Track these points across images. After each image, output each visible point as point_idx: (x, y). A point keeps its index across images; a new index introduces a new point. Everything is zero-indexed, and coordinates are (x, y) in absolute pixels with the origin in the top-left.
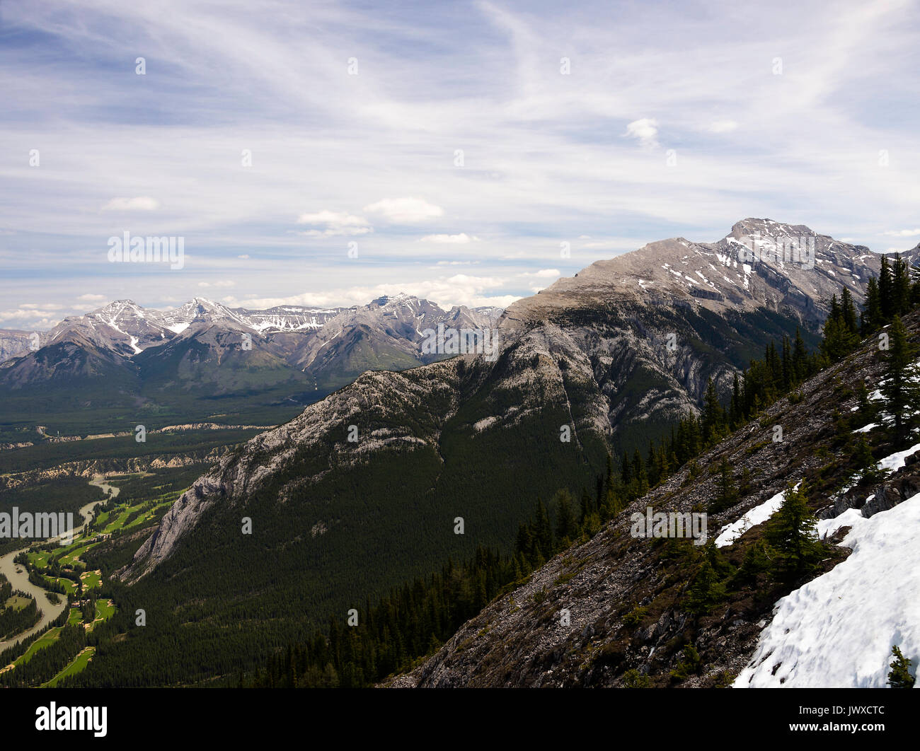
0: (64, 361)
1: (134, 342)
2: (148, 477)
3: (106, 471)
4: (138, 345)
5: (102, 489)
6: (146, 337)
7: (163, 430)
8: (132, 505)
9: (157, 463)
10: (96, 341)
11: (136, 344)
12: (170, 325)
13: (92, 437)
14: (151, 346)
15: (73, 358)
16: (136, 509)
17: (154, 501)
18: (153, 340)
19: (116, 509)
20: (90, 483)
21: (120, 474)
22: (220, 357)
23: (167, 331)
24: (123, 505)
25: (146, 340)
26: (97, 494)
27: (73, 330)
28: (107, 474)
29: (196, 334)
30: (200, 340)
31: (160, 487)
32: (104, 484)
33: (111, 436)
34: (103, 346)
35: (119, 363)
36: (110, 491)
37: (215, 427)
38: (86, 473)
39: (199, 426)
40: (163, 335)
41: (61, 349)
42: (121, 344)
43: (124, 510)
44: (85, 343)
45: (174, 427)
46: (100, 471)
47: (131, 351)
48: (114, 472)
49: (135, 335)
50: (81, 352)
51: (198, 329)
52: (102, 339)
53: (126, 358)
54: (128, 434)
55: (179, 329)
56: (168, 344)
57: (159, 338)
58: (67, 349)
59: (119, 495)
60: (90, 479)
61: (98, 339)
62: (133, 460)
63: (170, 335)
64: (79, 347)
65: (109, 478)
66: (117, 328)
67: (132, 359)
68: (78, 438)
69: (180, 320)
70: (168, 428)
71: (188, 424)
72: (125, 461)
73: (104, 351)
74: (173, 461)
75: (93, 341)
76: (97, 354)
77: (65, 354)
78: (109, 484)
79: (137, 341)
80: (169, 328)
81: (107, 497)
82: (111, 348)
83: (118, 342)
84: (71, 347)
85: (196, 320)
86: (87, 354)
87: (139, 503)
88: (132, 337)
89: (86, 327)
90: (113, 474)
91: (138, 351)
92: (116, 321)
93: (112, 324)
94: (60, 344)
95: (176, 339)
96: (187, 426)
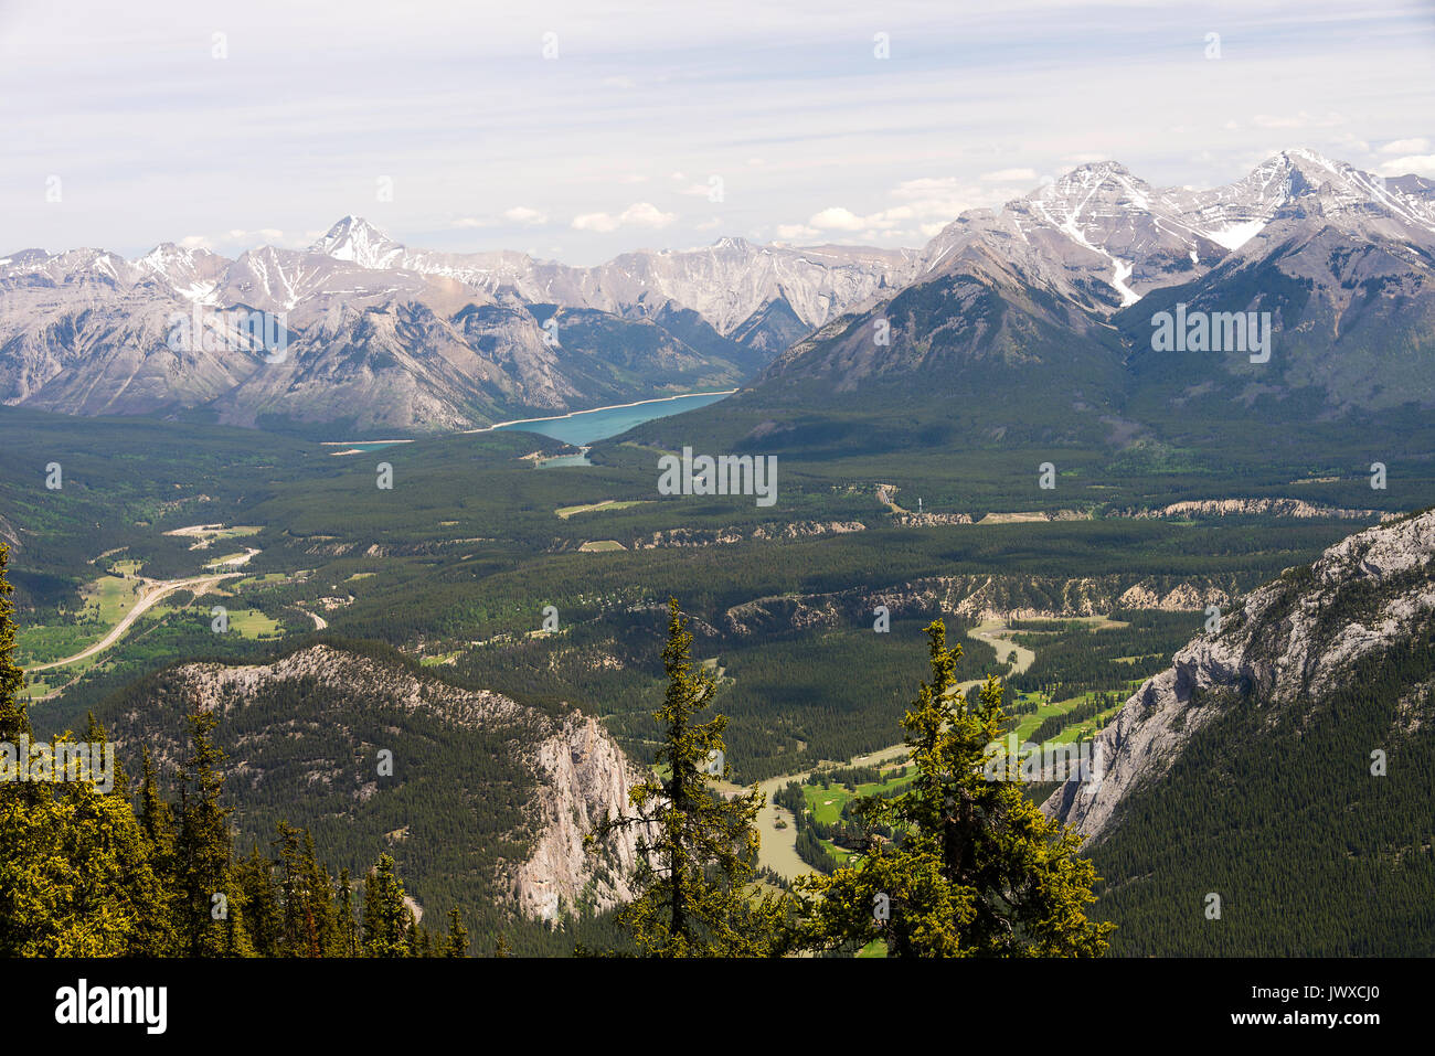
0: (952, 323)
1: (1120, 274)
2: (1107, 632)
3: (1012, 606)
4: (1132, 282)
5: (993, 651)
6: (1151, 262)
7: (1170, 510)
8: (1055, 700)
9: (1136, 595)
10: (1027, 272)
11: (1125, 282)
12: (1216, 227)
13: (994, 519)
14: (1160, 286)
15: (970, 318)
16: (1062, 708)
17: (1109, 694)
18: (1168, 269)
19: (1016, 703)
20: (972, 633)
21: (1045, 617)
22: (1338, 317)
23: (1204, 244)
24: (1033, 697)
25: (1150, 270)
26: (981, 660)
27: (974, 245)
28: (1014, 615)
29: (1278, 253)
30: (1286, 267)
31: (1131, 660)
32: (1002, 638)
33: (1041, 517)
34: (1043, 286)
35: (1081, 329)
36: (1012, 657)
37: (1303, 510)
38: (965, 606)
39: (1262, 506)
40: (1194, 257)
41: (945, 292)
42: (1088, 282)
43: (1033, 708)
44: (1001, 277)
45: (1196, 505)
46: (1002, 605)
47: (1111, 297)
48: (1030, 611)
49: (1123, 256)
50: (990, 302)
51: (1284, 237)
52: (1043, 266)
53: (1099, 317)
54: (1081, 516)
55: (1236, 238)
56: (1206, 279)
57: (1185, 264)
58: (960, 293)
59: (1033, 668)
60: (974, 623)
61: (1035, 267)
62: (1076, 585)
63: (1211, 254)
64: (987, 288)
65: (1017, 625)
66: (1080, 237)
67: (1115, 319)
68: (966, 519)
69: (1241, 215)
70: (1182, 506)
71: (1233, 496)
72: (1059, 586)
73: (1045, 298)
74: (1176, 594)
75: (1020, 273)
76: (1028, 305)
77: (954, 306)
78: (1014, 639)
79: (1129, 272)
80: (1214, 236)
81: (1004, 670)
82: (1064, 289)
83: (1083, 274)
84: (969, 288)
85: (1281, 214)
86: (1003, 304)
87: (1071, 695)
88: (1117, 263)
89: (1006, 235)
90: (1027, 615)
91: (1130, 298)
92: (1079, 220)
93: (1070, 227)
94: (945, 281)
95: (1227, 266)
96: (1230, 505)
